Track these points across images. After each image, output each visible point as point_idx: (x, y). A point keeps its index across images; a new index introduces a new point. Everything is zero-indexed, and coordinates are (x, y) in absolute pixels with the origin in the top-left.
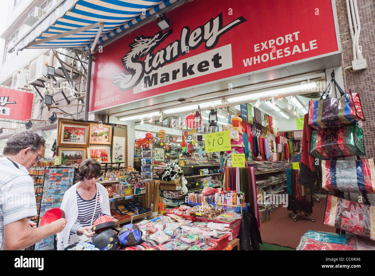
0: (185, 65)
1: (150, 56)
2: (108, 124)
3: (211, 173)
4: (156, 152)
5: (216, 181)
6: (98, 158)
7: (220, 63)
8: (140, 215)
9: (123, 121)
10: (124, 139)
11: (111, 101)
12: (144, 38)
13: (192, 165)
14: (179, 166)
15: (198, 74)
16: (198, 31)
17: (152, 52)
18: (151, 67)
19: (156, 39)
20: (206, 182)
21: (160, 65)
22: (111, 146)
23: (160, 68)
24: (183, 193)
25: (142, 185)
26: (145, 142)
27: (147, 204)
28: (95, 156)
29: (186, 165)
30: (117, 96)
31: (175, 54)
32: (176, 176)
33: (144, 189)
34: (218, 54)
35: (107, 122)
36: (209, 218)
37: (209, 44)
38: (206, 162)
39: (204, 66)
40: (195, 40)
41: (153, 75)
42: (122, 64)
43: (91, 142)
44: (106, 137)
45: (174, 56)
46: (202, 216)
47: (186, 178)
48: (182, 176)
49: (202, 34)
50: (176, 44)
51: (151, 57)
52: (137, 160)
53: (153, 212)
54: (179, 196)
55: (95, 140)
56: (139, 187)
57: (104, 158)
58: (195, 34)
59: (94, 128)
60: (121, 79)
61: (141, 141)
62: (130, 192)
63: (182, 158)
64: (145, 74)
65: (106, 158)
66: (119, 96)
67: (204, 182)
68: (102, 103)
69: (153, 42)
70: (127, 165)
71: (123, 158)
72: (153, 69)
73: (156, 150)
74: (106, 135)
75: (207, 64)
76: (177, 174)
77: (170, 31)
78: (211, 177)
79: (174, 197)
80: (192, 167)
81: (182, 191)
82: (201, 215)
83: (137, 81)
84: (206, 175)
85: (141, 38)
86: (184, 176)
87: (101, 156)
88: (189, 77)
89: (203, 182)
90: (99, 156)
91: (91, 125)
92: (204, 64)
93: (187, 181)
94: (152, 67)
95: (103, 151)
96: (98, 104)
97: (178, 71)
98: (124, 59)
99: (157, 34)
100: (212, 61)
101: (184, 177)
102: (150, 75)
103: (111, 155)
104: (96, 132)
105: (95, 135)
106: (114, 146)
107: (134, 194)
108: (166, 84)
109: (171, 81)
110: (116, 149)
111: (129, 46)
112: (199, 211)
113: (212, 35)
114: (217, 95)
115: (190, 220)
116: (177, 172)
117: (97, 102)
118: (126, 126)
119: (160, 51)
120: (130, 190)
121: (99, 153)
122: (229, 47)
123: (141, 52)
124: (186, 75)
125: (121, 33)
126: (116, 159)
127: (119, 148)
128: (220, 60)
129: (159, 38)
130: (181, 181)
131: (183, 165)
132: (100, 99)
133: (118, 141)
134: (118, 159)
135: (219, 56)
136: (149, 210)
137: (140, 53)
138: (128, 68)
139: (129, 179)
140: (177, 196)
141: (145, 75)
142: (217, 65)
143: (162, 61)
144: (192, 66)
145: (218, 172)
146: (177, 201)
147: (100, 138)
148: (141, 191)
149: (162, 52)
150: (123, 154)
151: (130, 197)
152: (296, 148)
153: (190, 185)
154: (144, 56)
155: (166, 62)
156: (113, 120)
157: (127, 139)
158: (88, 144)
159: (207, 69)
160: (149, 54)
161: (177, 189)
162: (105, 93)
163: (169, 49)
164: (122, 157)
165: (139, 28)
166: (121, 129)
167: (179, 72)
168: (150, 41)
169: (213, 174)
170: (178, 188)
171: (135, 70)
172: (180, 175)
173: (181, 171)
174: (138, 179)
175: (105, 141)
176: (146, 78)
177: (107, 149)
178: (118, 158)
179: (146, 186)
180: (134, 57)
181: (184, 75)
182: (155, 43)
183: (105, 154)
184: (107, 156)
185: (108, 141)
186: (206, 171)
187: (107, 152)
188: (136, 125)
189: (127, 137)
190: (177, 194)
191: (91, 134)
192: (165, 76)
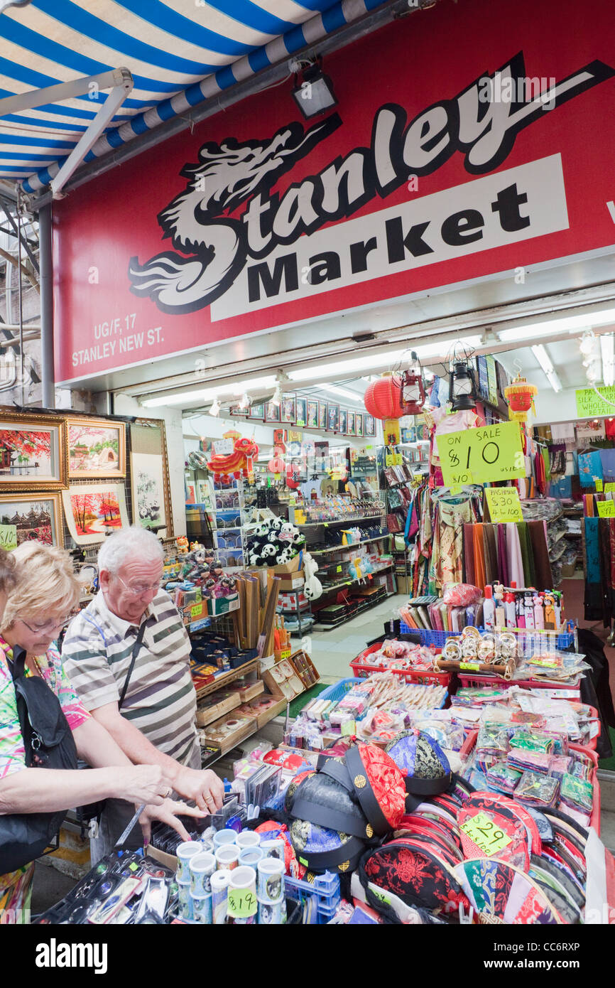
0: (393, 226)
1: (262, 203)
2: (112, 417)
3: (366, 538)
4: (202, 491)
5: (375, 557)
6: (94, 518)
7: (523, 214)
8: (232, 671)
9: (152, 407)
10: (159, 458)
11: (133, 345)
12: (235, 145)
13: (325, 521)
14: (295, 526)
15: (442, 252)
16: (437, 118)
17: (271, 188)
18: (269, 236)
19: (280, 148)
20: (357, 563)
21: (303, 229)
22: (128, 482)
23: (303, 239)
24: (312, 595)
25: (232, 586)
26: (233, 466)
27: (246, 635)
28: (86, 514)
29: (309, 520)
30: (151, 331)
31: (356, 190)
32: (289, 552)
33: (236, 598)
34: (514, 187)
35: (108, 413)
36: (508, 677)
37: (479, 156)
38: (352, 509)
39: (465, 228)
40: (428, 147)
41: (279, 262)
42: (163, 233)
43: (72, 473)
44: (111, 456)
45: (352, 199)
46: (483, 670)
47: (313, 557)
48: (304, 550)
49: (453, 125)
50: (355, 163)
51: (267, 206)
52: (196, 518)
53: (262, 657)
54: (301, 603)
55: (81, 466)
56: (225, 592)
57: (109, 518)
58: (426, 128)
59: (77, 430)
60: (164, 278)
61: (220, 464)
62: (201, 610)
63: (296, 505)
64: (248, 257)
65: (115, 517)
66: (158, 330)
67: (352, 563)
68: (101, 353)
69: (271, 156)
70: (171, 533)
71: (162, 512)
72: (277, 240)
73: (201, 486)
74: (110, 449)
75: (475, 218)
76: (290, 548)
77: (329, 120)
78: (365, 549)
79: (285, 609)
80: (326, 524)
81: (308, 589)
82: (478, 670)
83: (220, 282)
84: (355, 543)
85: (224, 148)
86: (308, 550)
87: (101, 512)
88: (411, 261)
89: (350, 562)
90: (96, 513)
91: (69, 420)
92: (463, 222)
93: (316, 564)
94: (274, 234)
95: (106, 498)
96: (87, 358)
97: (372, 244)
98: (168, 215)
99: (282, 132)
100: (494, 210)
101: (308, 553)
102: (270, 260)
103: (130, 508)
104: (82, 441)
105: (82, 451)
106: (136, 482)
107: (210, 612)
108: (328, 286)
109: (348, 277)
110: (140, 490)
111: (183, 174)
112: (466, 655)
113: (488, 128)
114: (472, 321)
115: (436, 685)
116: (291, 541)
117: (81, 352)
118: (159, 421)
119: (298, 186)
120: (201, 606)
121: (97, 505)
122: (553, 164)
123: (230, 190)
124: (402, 257)
125: (158, 128)
126: (142, 517)
127: (149, 485)
128: (521, 207)
129: (289, 144)
130: (302, 564)
131: (301, 521)
132: (91, 343)
133: (146, 465)
134: (149, 517)
135: (520, 192)
136: (252, 653)
137: (225, 194)
138: (183, 242)
139: (194, 573)
140: (295, 605)
141: (251, 262)
142: (512, 221)
143: (309, 216)
144: (419, 229)
145: (379, 535)
146: (295, 617)
147: (96, 458)
148: (230, 603)
149: (308, 187)
150: (161, 503)
151: (201, 623)
152: (556, 465)
153: (326, 573)
154: (242, 203)
155: (325, 220)
156: (124, 405)
157: (166, 459)
158: (66, 480)
159: (479, 236)
160: (259, 197)
161: (294, 587)
162: (106, 324)
163: (330, 179)
164: (158, 512)
165: (222, 111)
166: (149, 430)
167: (375, 247)
168: (260, 155)
169: (369, 540)
170: (296, 583)
171: (212, 247)
172: (298, 548)
173: (301, 539)
174: (216, 570)
175: (110, 469)
176: (252, 271)
177: (117, 491)
178: (149, 514)
179: (240, 588)
180: (204, 207)
181: (395, 256)
182: (280, 161)
183: (112, 505)
184: (117, 511)
185: (118, 468)
186: (355, 533)
187: (116, 501)
188: (183, 418)
189: (166, 453)
190: (295, 598)
191: (70, 449)
192: (324, 262)
